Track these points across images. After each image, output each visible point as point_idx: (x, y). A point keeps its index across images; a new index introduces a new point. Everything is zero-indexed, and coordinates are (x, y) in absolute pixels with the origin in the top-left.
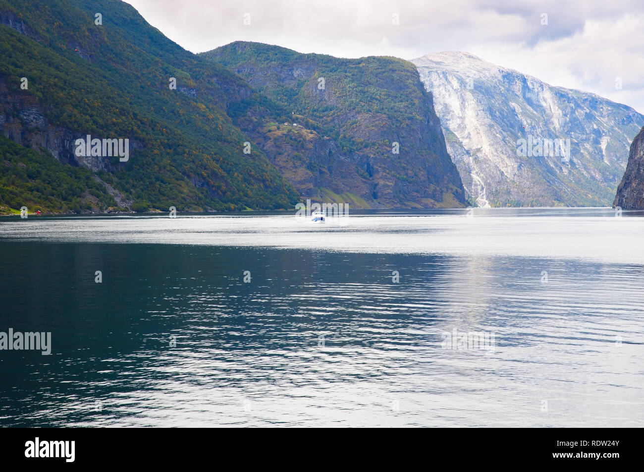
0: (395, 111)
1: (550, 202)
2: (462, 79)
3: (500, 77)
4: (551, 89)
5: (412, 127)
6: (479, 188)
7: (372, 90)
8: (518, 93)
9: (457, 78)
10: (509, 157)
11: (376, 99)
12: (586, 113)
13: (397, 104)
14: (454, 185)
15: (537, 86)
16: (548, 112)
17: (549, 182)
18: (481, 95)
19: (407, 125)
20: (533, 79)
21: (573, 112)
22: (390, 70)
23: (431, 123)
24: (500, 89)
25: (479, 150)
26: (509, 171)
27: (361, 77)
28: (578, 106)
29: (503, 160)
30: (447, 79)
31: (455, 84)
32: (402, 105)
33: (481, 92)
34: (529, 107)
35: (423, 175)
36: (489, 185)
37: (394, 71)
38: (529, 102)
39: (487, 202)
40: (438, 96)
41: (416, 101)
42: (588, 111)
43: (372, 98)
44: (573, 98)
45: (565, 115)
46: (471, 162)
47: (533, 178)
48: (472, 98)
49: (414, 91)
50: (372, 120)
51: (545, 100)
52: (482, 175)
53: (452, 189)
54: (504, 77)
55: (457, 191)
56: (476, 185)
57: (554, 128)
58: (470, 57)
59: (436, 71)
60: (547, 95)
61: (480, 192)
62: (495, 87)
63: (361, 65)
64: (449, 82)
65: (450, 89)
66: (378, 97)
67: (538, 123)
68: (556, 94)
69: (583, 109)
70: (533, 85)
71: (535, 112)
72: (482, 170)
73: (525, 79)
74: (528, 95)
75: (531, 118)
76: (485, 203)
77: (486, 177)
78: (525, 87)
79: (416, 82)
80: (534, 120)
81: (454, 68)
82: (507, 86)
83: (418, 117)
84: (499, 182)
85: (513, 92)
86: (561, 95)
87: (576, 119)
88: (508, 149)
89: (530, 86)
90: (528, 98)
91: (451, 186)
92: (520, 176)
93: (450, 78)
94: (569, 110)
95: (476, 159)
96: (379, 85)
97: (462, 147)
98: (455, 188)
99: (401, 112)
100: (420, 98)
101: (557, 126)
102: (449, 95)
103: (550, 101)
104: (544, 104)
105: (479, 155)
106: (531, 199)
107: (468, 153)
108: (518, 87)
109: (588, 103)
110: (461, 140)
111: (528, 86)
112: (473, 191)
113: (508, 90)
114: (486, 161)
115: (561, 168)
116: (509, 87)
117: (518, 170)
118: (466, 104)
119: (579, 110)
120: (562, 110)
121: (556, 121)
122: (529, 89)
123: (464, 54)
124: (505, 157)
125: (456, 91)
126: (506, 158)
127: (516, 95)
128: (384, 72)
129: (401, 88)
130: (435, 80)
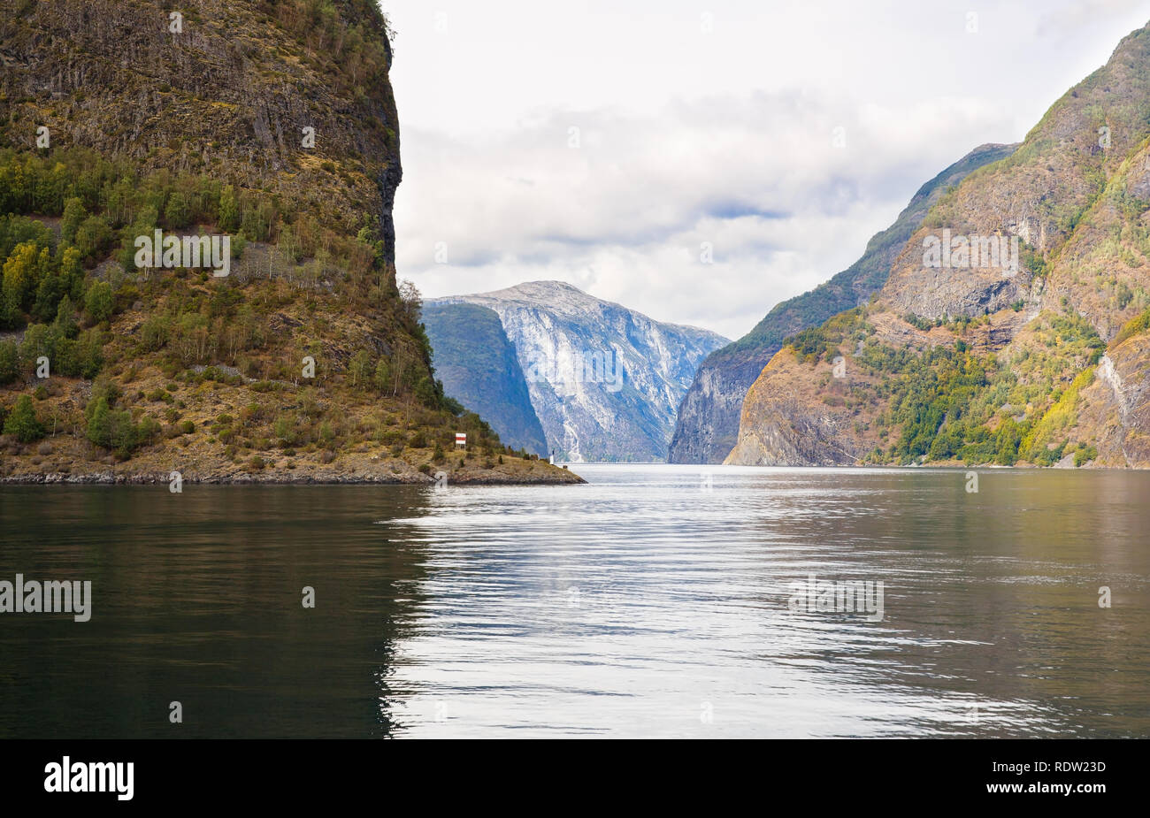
0: (476, 364)
1: (649, 457)
2: (555, 316)
3: (600, 313)
4: (660, 327)
5: (493, 380)
6: (572, 440)
7: (452, 340)
8: (621, 332)
9: (550, 317)
10: (605, 406)
11: (457, 351)
12: (699, 355)
13: (478, 356)
14: (535, 438)
15: (643, 323)
16: (655, 353)
17: (649, 434)
18: (576, 336)
19: (488, 378)
20: (639, 315)
21: (683, 354)
22: (472, 319)
23: (513, 375)
24: (600, 327)
25: (572, 398)
26: (606, 422)
27: (442, 327)
28: (689, 347)
29: (598, 410)
30: (538, 317)
31: (547, 322)
32: (482, 357)
33: (577, 331)
34: (632, 348)
35: (503, 429)
36: (583, 436)
37: (475, 321)
38: (635, 342)
39: (580, 456)
40: (528, 336)
41: (498, 353)
42: (701, 353)
43: (453, 350)
44: (685, 337)
45: (675, 358)
46: (564, 411)
47: (631, 430)
48: (566, 339)
49: (496, 342)
50: (452, 372)
51: (652, 340)
52: (576, 426)
53: (533, 443)
54: (605, 313)
55: (538, 445)
56: (569, 437)
57: (662, 372)
58: (567, 288)
59: (526, 308)
60: (655, 334)
61: (572, 444)
62: (594, 325)
63: (441, 315)
64: (540, 321)
65: (543, 328)
66: (458, 348)
67: (641, 367)
68: (664, 333)
69: (695, 350)
70: (639, 323)
71: (639, 355)
72: (576, 420)
73: (630, 315)
74: (633, 334)
75: (634, 360)
76: (578, 457)
77: (580, 429)
78: (630, 326)
79: (498, 333)
80: (638, 363)
81: (548, 303)
82: (608, 324)
83: (499, 369)
84: (593, 434)
85: (616, 330)
86: (670, 333)
87: (687, 362)
88: (605, 397)
89: (636, 323)
90: (634, 337)
91: (531, 439)
92: (617, 428)
93: (541, 316)
94: (678, 352)
95: (569, 408)
96: (461, 336)
97: (554, 394)
98: (536, 442)
99: (481, 364)
100: (502, 349)
101: (665, 370)
102: (541, 335)
103: (657, 341)
104: (650, 344)
105: (572, 403)
106: (628, 453)
107: (560, 400)
108: (620, 326)
109: (702, 343)
110: (553, 386)
111: (633, 324)
112: (565, 443)
113: (609, 329)
114: (580, 410)
115: (667, 419)
116: (611, 325)
117: (615, 421)
118: (559, 346)
119: (691, 352)
120: (671, 352)
121: (663, 364)
122: (634, 327)
123: (561, 285)
124: (600, 406)
125: (548, 331)
126: (602, 407)
127: (619, 334)
128: (464, 323)
129: (482, 339)
130: (525, 318)
